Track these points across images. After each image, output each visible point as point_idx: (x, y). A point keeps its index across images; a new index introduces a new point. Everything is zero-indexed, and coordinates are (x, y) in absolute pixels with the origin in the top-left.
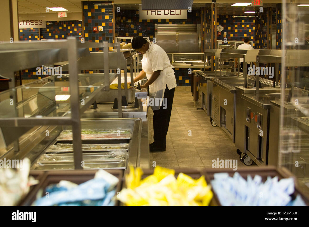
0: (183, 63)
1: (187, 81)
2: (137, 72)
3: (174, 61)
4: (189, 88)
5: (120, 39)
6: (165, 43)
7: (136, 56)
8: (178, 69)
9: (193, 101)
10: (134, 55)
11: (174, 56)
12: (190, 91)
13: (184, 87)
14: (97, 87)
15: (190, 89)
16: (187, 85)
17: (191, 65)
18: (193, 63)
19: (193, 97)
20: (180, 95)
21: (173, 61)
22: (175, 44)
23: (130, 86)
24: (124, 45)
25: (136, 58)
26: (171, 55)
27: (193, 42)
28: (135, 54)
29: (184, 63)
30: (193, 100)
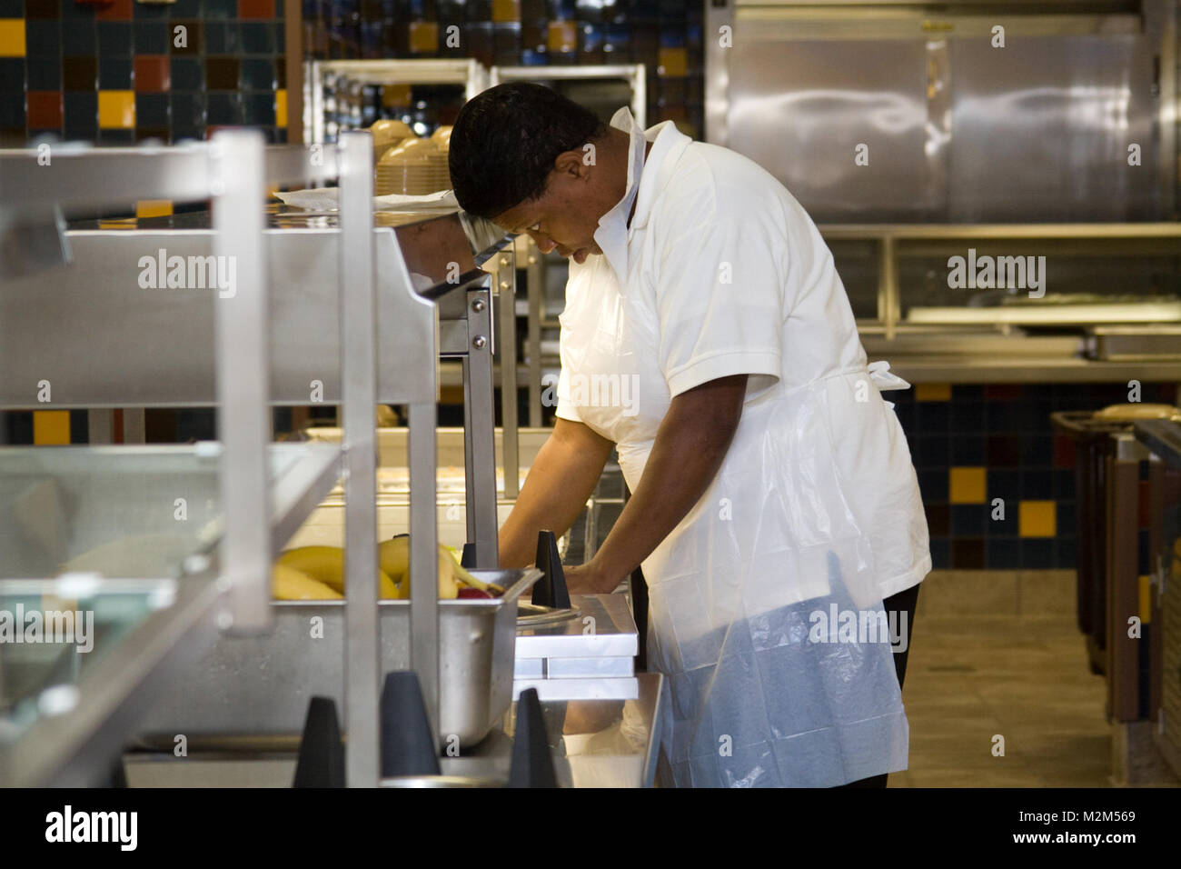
0: (990, 329)
1: (1038, 520)
2: (524, 420)
3: (904, 314)
4: (1060, 587)
5: (351, 84)
6: (807, 125)
7: (522, 264)
8: (945, 396)
9: (1104, 729)
10: (497, 255)
11: (900, 263)
12: (1072, 617)
13: (1006, 578)
14: (143, 597)
15: (1071, 601)
16: (1037, 555)
17: (1085, 355)
18: (1100, 331)
19: (1099, 688)
20: (961, 660)
21: (888, 306)
22: (919, 137)
23: (463, 572)
24: (399, 151)
25: (522, 276)
26: (875, 244)
27: (1103, 113)
28: (510, 247)
29: (1006, 330)
30: (1102, 715)
